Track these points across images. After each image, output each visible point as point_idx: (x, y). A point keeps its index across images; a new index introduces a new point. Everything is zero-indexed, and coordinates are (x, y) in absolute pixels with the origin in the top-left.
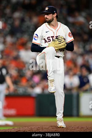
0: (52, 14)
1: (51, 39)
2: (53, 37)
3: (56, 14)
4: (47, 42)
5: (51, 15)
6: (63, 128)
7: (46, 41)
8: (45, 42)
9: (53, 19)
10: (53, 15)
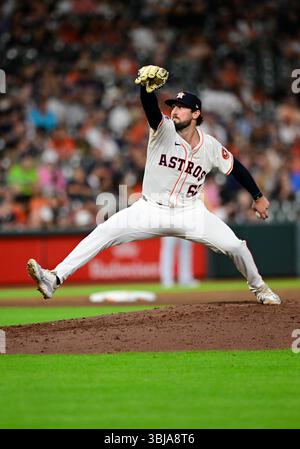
0: (190, 110)
1: (178, 164)
2: (183, 161)
3: (198, 113)
4: (165, 165)
5: (188, 111)
6: (273, 305)
7: (165, 162)
8: (160, 164)
9: (189, 123)
10: (192, 112)
